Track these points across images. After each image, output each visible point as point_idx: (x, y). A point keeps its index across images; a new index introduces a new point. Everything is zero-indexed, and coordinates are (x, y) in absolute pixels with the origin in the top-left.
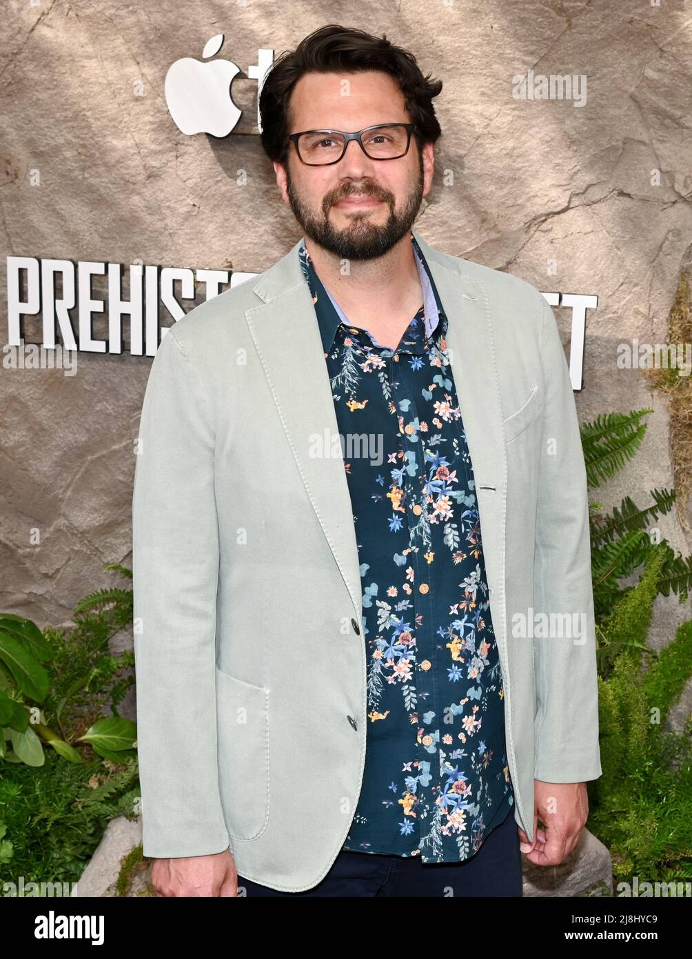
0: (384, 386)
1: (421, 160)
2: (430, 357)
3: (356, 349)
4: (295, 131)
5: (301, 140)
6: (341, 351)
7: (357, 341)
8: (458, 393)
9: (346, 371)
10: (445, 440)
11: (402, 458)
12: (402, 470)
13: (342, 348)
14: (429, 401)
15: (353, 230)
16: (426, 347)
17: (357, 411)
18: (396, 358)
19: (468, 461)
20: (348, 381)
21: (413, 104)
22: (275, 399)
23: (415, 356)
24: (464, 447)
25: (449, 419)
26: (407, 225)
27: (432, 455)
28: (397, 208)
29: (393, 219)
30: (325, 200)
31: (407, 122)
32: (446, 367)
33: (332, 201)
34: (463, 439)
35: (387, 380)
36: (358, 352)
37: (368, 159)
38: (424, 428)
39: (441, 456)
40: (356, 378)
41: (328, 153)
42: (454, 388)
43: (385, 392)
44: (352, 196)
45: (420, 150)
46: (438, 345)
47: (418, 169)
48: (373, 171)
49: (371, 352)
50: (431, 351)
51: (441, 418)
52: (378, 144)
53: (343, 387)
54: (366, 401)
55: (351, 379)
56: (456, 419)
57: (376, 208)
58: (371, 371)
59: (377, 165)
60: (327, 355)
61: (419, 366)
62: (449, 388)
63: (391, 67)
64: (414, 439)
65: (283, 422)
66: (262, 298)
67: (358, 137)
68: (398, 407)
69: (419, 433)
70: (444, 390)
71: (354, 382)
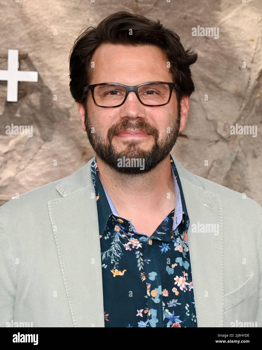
0: (139, 261)
1: (179, 107)
2: (175, 244)
3: (122, 233)
4: (93, 83)
5: (96, 89)
6: (112, 235)
7: (123, 228)
8: (193, 272)
9: (113, 248)
10: (180, 304)
11: (147, 313)
12: (147, 322)
13: (113, 232)
14: (171, 275)
15: (127, 153)
16: (172, 237)
17: (118, 277)
18: (150, 243)
19: (195, 321)
20: (114, 255)
21: (176, 68)
22: (61, 263)
23: (164, 242)
24: (193, 310)
25: (184, 289)
26: (166, 151)
27: (170, 313)
28: (160, 139)
29: (156, 147)
30: (110, 131)
31: (171, 81)
32: (186, 252)
33: (114, 132)
34: (194, 305)
35: (142, 257)
36: (123, 236)
37: (141, 105)
38: (166, 293)
39: (176, 315)
40: (120, 254)
41: (114, 99)
42: (190, 268)
43: (139, 265)
44: (128, 129)
45: (179, 100)
46: (182, 237)
47: (176, 114)
48: (145, 113)
49: (133, 236)
50: (176, 240)
51: (178, 288)
52: (150, 95)
53: (110, 259)
54: (125, 271)
55: (116, 254)
56: (190, 290)
57: (145, 138)
58: (131, 250)
59: (148, 109)
60: (101, 236)
61: (167, 249)
62: (187, 268)
63: (162, 43)
64: (157, 301)
65: (65, 280)
66: (61, 193)
67: (136, 90)
68: (147, 277)
69: (161, 297)
70: (183, 268)
71: (118, 256)
